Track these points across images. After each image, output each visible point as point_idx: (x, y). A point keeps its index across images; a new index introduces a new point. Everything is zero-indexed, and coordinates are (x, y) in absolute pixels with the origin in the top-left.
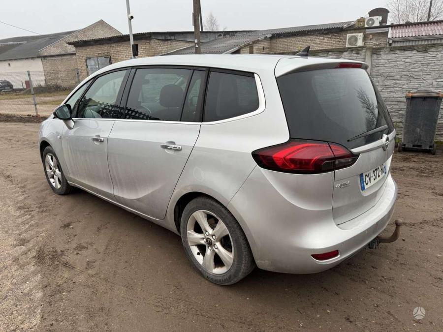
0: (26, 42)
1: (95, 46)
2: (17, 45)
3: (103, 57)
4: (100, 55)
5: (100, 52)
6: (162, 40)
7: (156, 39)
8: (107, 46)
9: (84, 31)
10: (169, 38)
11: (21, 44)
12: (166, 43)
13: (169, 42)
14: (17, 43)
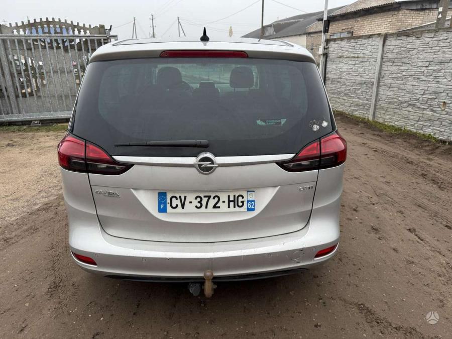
0: (303, 19)
1: (341, 22)
2: (296, 22)
3: (346, 33)
4: (344, 31)
5: (344, 28)
6: (417, 10)
7: (407, 9)
8: (352, 20)
9: (355, 4)
10: (428, 7)
11: (298, 21)
12: (423, 13)
13: (428, 11)
14: (297, 20)
